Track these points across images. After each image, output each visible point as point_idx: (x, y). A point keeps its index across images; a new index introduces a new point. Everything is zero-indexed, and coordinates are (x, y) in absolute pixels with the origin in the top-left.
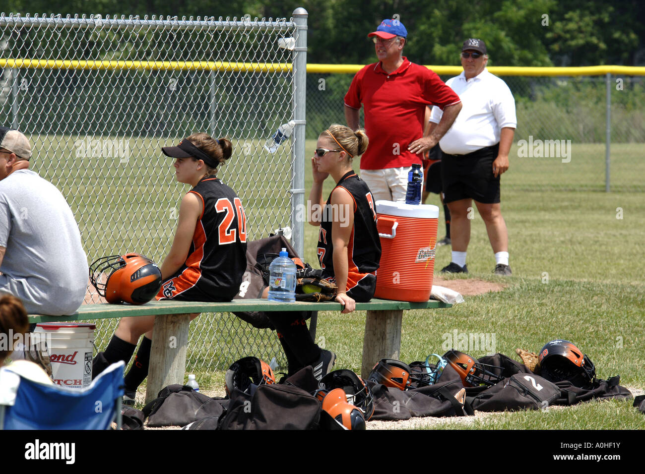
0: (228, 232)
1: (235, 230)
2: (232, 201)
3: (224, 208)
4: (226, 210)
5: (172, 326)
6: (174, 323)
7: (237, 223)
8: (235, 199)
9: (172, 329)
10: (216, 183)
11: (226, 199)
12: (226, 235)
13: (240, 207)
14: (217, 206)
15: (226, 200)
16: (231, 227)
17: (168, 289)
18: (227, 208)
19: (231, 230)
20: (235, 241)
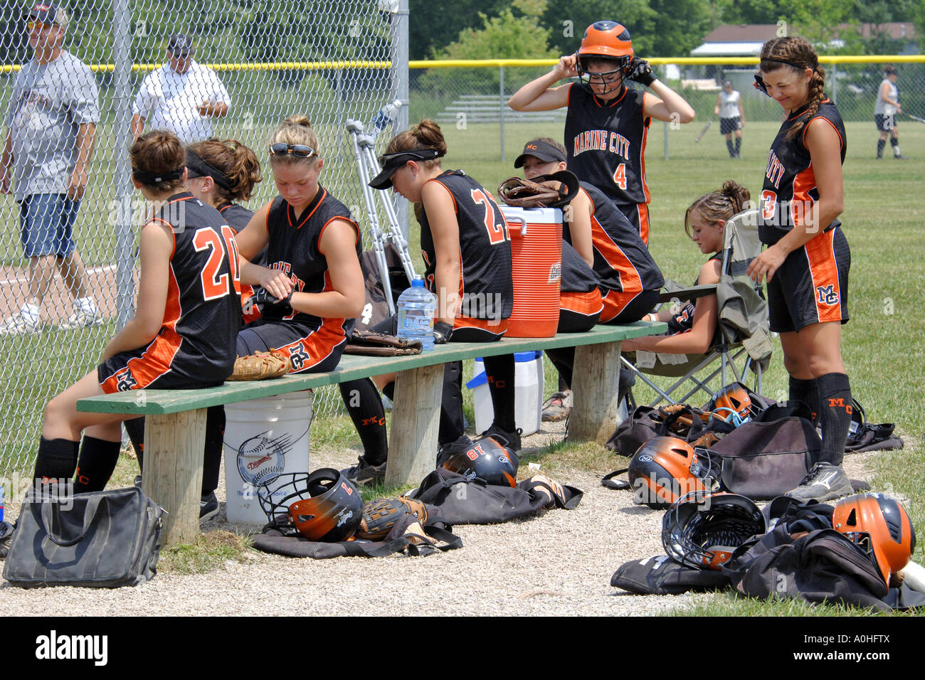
0: (217, 280)
1: (227, 275)
2: (219, 231)
3: (207, 243)
4: (210, 246)
5: (424, 379)
6: (428, 375)
7: (228, 265)
8: (222, 227)
9: (424, 383)
10: (192, 204)
11: (209, 228)
12: (215, 284)
13: (231, 240)
14: (196, 242)
15: (210, 231)
16: (221, 272)
17: (123, 383)
18: (211, 242)
19: (221, 276)
20: (228, 293)
